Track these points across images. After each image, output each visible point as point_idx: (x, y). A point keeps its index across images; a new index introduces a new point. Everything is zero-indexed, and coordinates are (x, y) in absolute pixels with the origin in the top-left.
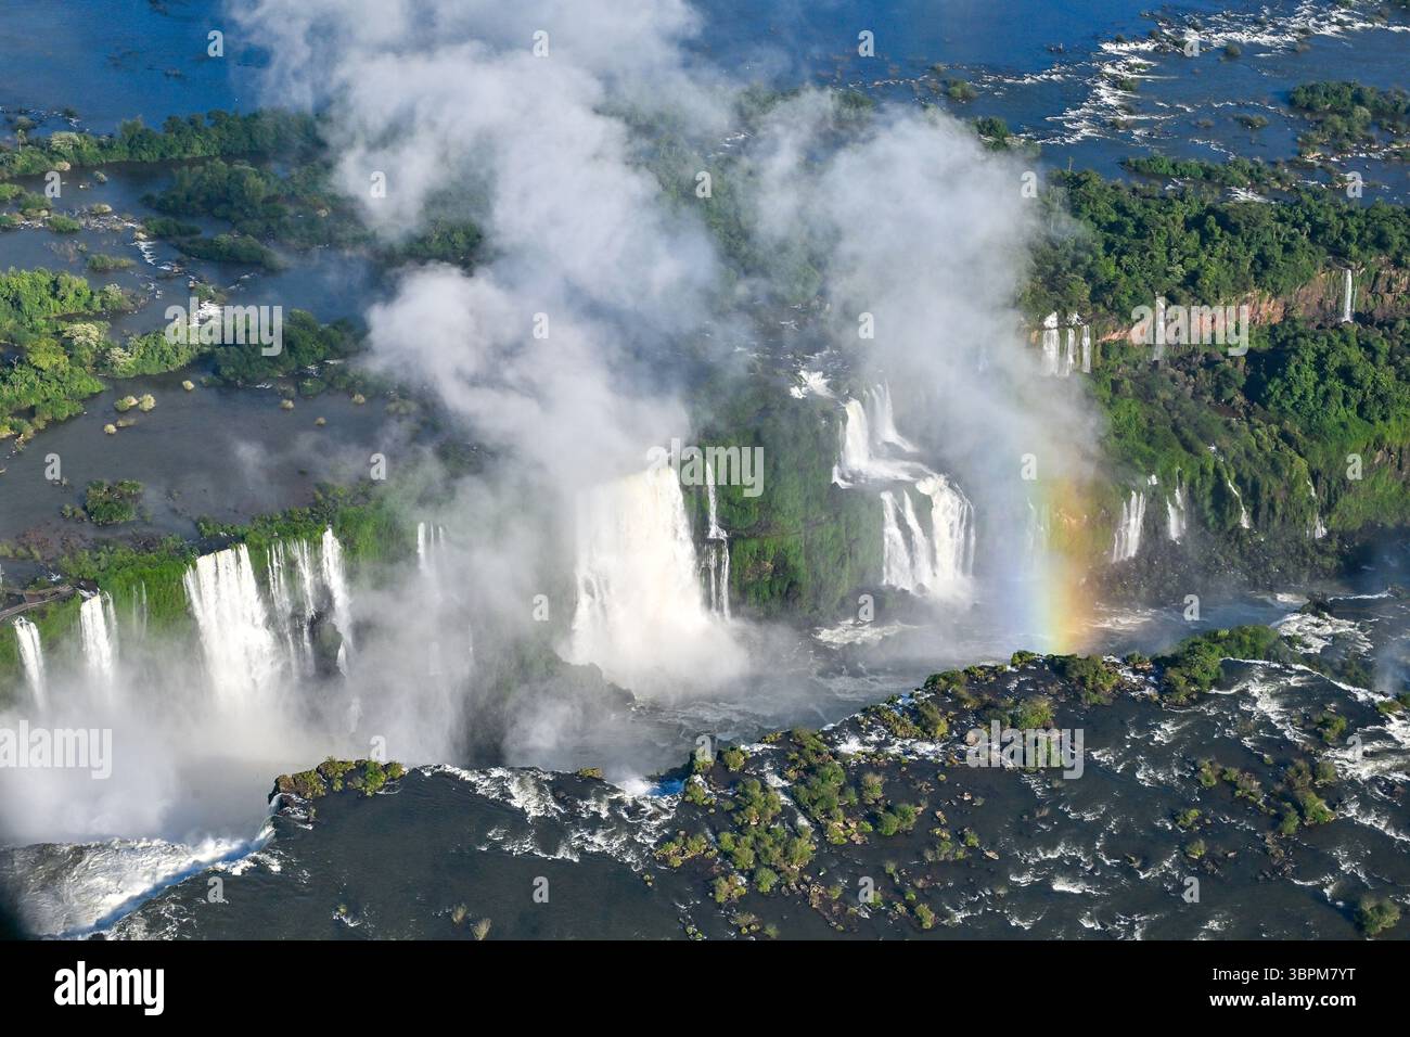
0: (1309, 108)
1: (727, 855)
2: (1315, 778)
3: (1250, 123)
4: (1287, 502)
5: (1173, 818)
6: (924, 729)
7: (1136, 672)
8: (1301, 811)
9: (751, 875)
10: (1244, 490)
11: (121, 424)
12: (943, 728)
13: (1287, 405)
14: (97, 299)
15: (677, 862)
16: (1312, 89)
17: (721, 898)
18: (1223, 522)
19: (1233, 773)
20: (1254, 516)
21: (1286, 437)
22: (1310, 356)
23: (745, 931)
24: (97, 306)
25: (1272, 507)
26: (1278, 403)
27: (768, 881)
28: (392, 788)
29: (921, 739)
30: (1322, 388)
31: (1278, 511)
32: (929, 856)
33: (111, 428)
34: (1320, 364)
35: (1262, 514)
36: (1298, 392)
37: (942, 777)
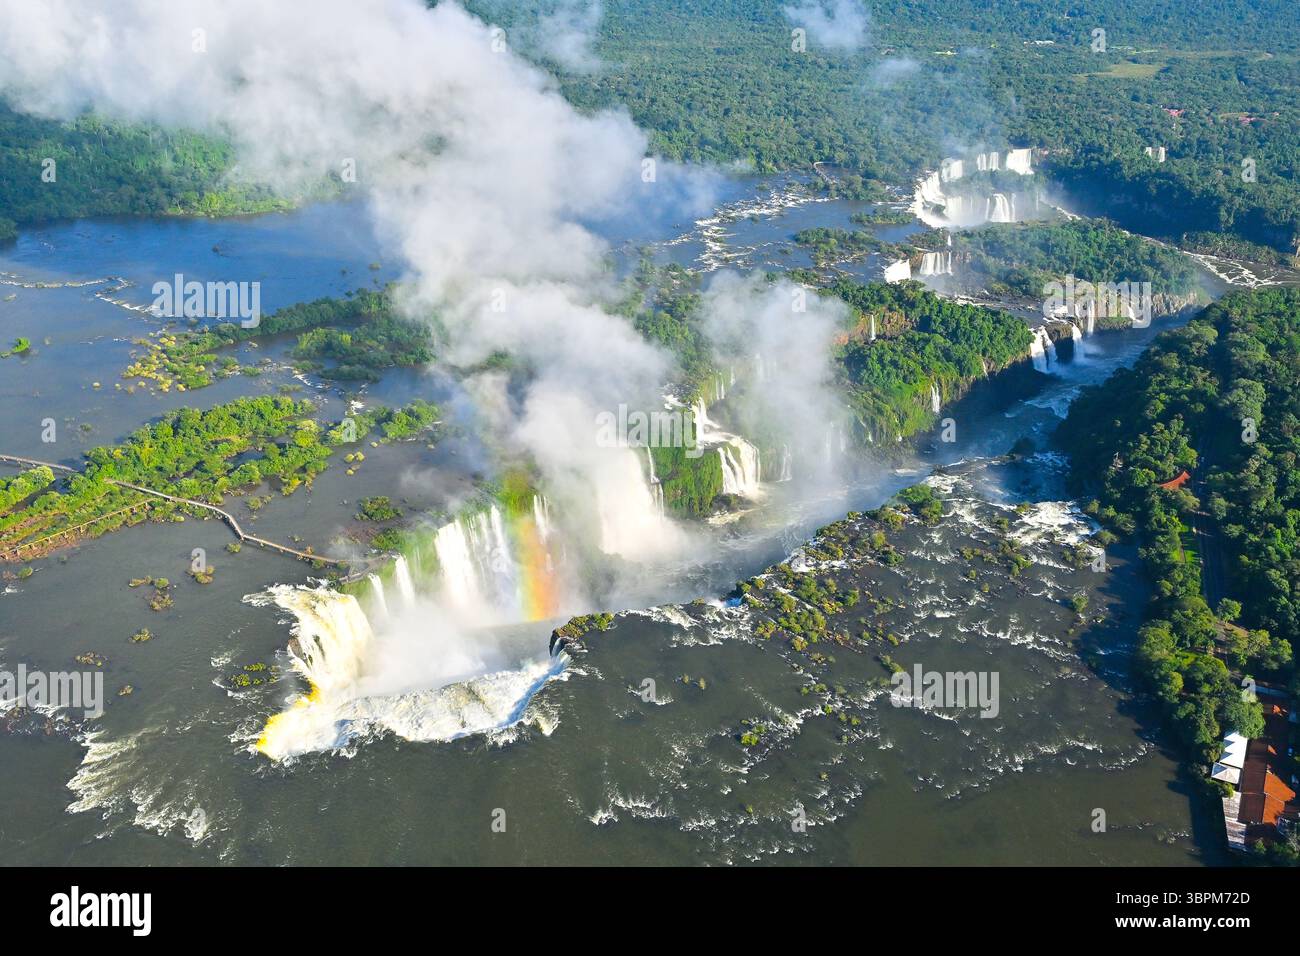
0: (807, 242)
1: (788, 629)
2: (1011, 547)
3: (786, 252)
4: (888, 427)
5: (966, 576)
6: (832, 554)
7: (905, 513)
8: (1017, 562)
9: (805, 636)
10: (867, 424)
11: (354, 469)
12: (841, 553)
13: (871, 381)
14: (299, 407)
15: (768, 635)
16: (805, 233)
17: (799, 649)
18: (862, 440)
19: (978, 551)
20: (874, 436)
21: (874, 395)
22: (875, 358)
23: (819, 662)
24: (300, 412)
25: (881, 430)
26: (867, 381)
27: (815, 638)
28: (612, 626)
29: (833, 560)
30: (885, 372)
31: (885, 431)
32: (876, 612)
33: (351, 472)
34: (880, 360)
35: (877, 434)
36: (876, 375)
37: (857, 575)
